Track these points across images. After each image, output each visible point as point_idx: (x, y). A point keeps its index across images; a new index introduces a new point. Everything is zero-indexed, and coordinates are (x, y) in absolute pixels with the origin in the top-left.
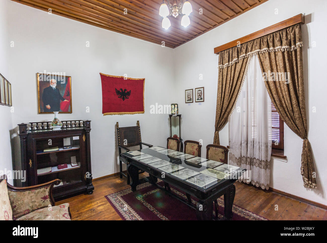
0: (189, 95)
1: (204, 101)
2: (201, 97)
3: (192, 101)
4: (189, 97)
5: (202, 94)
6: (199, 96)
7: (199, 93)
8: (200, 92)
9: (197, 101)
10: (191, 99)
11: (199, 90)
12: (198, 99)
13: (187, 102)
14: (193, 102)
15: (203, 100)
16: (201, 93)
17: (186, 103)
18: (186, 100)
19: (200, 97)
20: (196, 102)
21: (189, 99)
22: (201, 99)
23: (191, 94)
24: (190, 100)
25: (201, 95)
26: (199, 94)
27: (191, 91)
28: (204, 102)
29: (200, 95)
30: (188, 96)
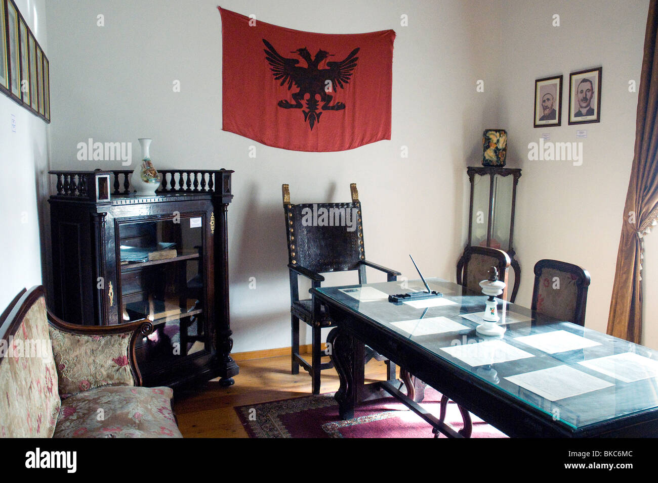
0: (548, 99)
1: (598, 120)
2: (589, 105)
3: (556, 121)
4: (548, 104)
5: (593, 93)
6: (582, 101)
7: (582, 92)
8: (587, 86)
9: (573, 119)
10: (554, 111)
11: (585, 81)
12: (578, 114)
13: (538, 122)
14: (559, 124)
15: (594, 117)
16: (591, 90)
17: (536, 126)
18: (538, 117)
19: (584, 105)
20: (570, 123)
21: (547, 112)
22: (591, 112)
23: (556, 95)
24: (552, 116)
25: (592, 97)
26: (581, 96)
27: (556, 85)
28: (599, 122)
29: (585, 99)
30: (544, 101)
